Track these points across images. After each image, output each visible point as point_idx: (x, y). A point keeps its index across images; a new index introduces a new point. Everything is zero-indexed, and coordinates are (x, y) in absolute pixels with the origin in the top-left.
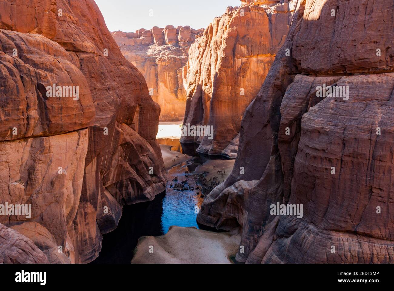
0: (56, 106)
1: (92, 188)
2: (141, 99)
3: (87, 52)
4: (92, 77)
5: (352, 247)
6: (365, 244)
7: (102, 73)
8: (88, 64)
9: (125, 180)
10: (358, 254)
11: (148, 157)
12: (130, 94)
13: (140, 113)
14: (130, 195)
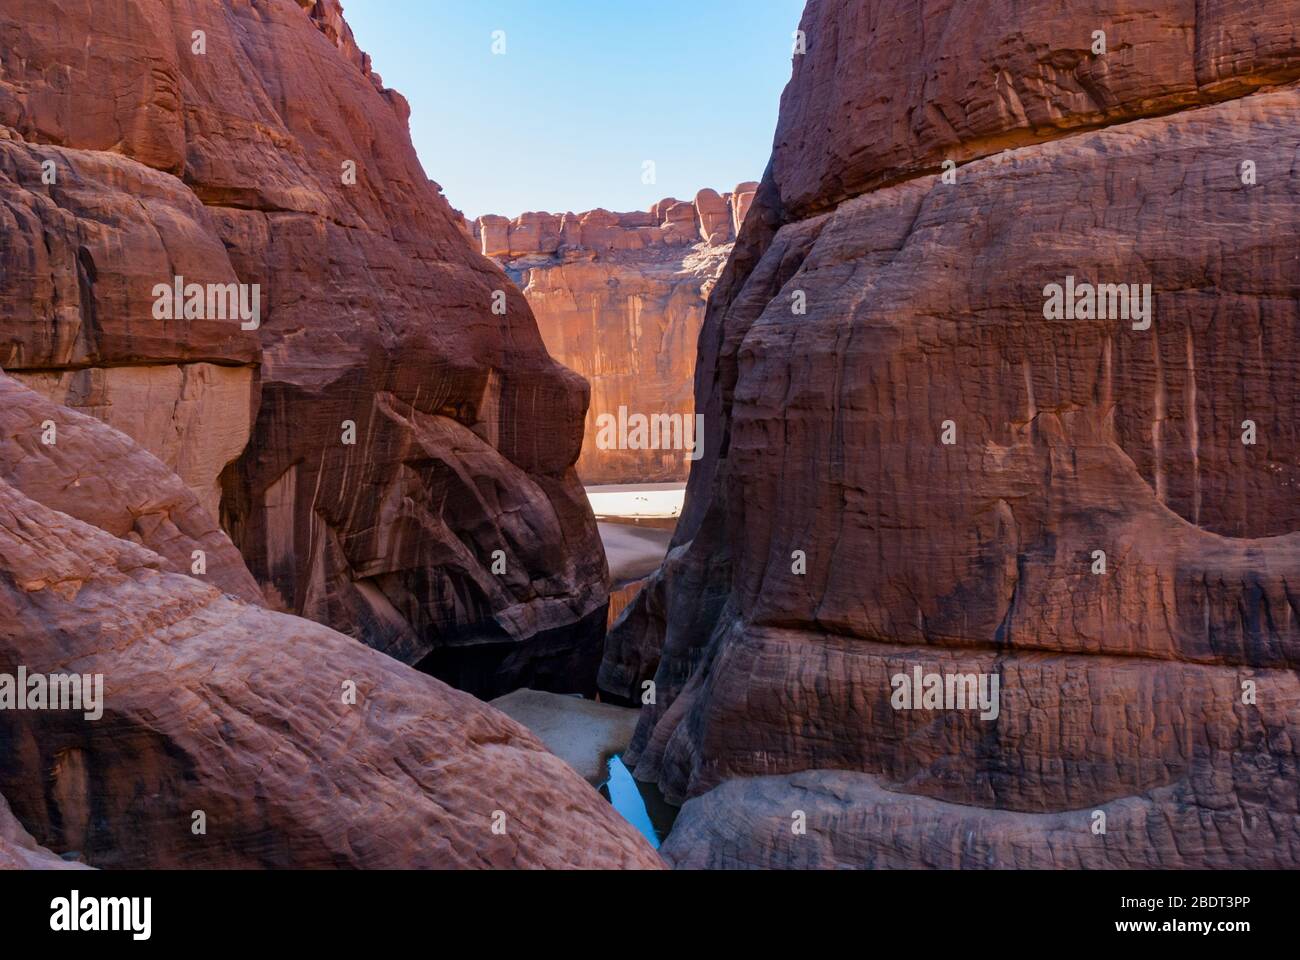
0: (114, 296)
1: (283, 549)
2: (502, 354)
3: (292, 211)
4: (299, 270)
5: (807, 666)
6: (836, 655)
7: (332, 262)
8: (291, 238)
9: (430, 569)
10: (817, 685)
11: (521, 520)
12: (456, 336)
13: (502, 395)
14: (453, 616)
